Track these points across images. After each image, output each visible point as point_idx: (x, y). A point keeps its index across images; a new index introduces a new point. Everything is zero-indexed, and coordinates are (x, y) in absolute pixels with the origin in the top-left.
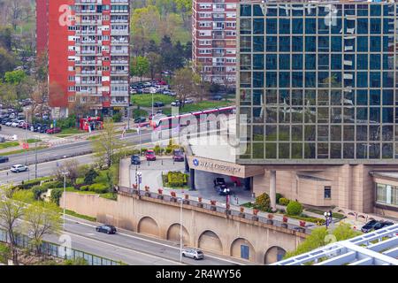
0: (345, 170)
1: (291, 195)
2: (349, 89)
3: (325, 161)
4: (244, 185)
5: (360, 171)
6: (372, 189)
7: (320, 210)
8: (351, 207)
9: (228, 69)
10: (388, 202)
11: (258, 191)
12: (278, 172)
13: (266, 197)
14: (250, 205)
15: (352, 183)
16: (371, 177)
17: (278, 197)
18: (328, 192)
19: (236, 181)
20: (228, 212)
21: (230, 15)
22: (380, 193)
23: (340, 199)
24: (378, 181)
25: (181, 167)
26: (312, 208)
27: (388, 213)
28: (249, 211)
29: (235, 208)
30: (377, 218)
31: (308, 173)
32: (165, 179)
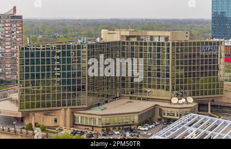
0: (63, 111)
1: (41, 123)
2: (59, 79)
3: (55, 108)
4: (21, 120)
5: (68, 111)
6: (73, 118)
7: (53, 128)
8: (65, 126)
9: (7, 73)
10: (80, 122)
11: (27, 122)
12: (36, 114)
13: (31, 124)
14: (24, 128)
15: (65, 116)
16: (72, 113)
17: (36, 124)
18: (56, 121)
20: (15, 132)
21: (7, 51)
22: (76, 119)
23: (61, 123)
24: (75, 114)
26: (49, 127)
27: (79, 127)
28: (24, 131)
29: (18, 130)
30: (76, 129)
31: (47, 114)
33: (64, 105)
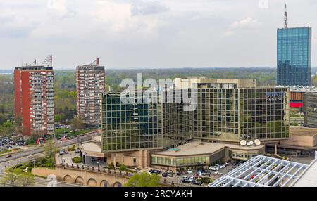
0: (141, 152)
1: (122, 163)
2: (137, 123)
3: (133, 149)
4: (104, 160)
5: (146, 152)
6: (151, 159)
7: (133, 167)
8: (143, 165)
9: (91, 118)
10: (156, 163)
11: (109, 162)
12: (117, 155)
13: (112, 164)
14: (106, 167)
15: (143, 157)
16: (150, 154)
17: (117, 163)
18: (135, 160)
19: (100, 159)
20: (99, 171)
21: (91, 98)
22: (153, 160)
23: (139, 162)
24: (152, 155)
25: (79, 155)
26: (129, 167)
27: (156, 166)
28: (107, 170)
29: (102, 169)
30: (153, 169)
31: (127, 154)
32: (73, 160)
33: (142, 147)
